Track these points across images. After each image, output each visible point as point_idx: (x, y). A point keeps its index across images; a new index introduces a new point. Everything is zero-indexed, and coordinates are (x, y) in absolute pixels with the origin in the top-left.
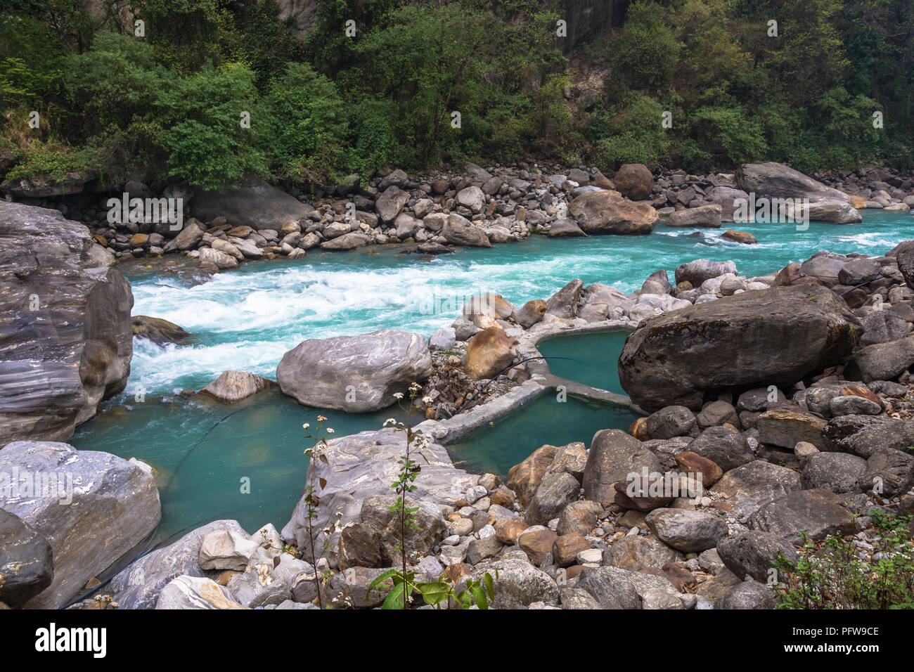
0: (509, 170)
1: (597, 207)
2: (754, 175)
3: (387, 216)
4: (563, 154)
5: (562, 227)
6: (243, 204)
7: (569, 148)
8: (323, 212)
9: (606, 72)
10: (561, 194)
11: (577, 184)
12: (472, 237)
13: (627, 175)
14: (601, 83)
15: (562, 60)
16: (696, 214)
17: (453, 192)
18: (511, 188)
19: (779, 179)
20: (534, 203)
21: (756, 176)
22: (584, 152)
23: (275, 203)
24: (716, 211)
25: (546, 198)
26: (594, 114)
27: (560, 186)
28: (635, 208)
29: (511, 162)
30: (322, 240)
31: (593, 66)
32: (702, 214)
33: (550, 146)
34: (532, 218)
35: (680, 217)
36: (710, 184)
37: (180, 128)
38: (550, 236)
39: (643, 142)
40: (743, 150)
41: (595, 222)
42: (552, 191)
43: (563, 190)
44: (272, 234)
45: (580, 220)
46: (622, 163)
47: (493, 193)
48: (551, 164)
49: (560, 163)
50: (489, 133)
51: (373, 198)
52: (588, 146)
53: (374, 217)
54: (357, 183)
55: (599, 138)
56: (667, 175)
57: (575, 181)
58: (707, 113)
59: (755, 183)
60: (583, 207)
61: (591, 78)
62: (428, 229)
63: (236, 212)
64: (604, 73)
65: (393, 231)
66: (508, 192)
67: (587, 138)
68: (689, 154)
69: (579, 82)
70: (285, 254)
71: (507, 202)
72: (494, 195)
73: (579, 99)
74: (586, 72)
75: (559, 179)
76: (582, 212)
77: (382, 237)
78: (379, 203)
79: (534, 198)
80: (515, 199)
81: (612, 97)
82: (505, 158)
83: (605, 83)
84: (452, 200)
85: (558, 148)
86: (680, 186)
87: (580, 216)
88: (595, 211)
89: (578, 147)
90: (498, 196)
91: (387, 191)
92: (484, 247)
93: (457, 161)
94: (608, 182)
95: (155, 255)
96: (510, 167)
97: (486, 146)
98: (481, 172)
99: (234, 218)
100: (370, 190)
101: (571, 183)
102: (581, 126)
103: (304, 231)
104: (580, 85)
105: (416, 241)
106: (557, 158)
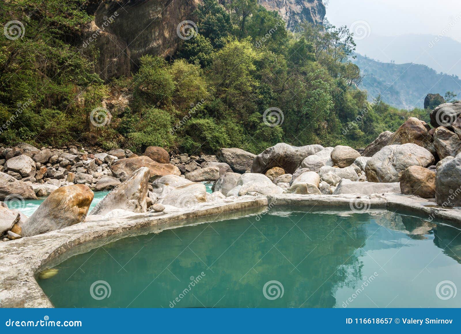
1: (134, 166)
2: (228, 153)
4: (104, 143)
5: (107, 182)
7: (108, 138)
10: (105, 165)
11: (117, 158)
13: (151, 153)
14: (127, 101)
15: (99, 80)
16: (203, 173)
18: (60, 159)
19: (243, 155)
20: (82, 169)
21: (230, 154)
22: (120, 141)
24: (216, 170)
25: (92, 166)
26: (125, 118)
27: (103, 160)
28: (164, 167)
29: (63, 146)
31: (121, 91)
32: (206, 172)
33: (93, 137)
34: (80, 178)
35: (193, 176)
36: (204, 160)
39: (160, 134)
40: (218, 142)
42: (96, 162)
43: (106, 162)
45: (121, 177)
46: (146, 146)
47: (44, 161)
48: (95, 149)
49: (102, 148)
52: (122, 138)
55: (129, 132)
56: (176, 157)
57: (115, 155)
58: (195, 121)
59: (230, 158)
60: (123, 167)
61: (120, 99)
64: (129, 96)
66: (58, 162)
67: (121, 132)
68: (188, 145)
69: (112, 100)
71: (57, 169)
72: (45, 164)
73: (113, 110)
74: (117, 95)
75: (102, 156)
76: (123, 171)
79: (81, 166)
80: (65, 166)
82: (56, 143)
83: (130, 102)
85: (100, 138)
86: (185, 163)
87: (121, 174)
88: (133, 170)
89: (114, 138)
90: (49, 165)
96: (61, 149)
98: (31, 148)
101: (112, 156)
102: (116, 126)
104: (113, 102)
106: (99, 145)
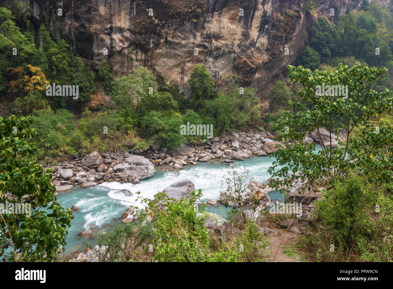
0: (243, 133)
3: (214, 151)
4: (259, 127)
5: (261, 153)
6: (179, 149)
7: (260, 125)
8: (198, 150)
9: (269, 101)
11: (263, 138)
12: (238, 158)
14: (268, 104)
17: (230, 142)
18: (246, 140)
20: (252, 145)
22: (264, 126)
23: (187, 149)
27: (259, 138)
29: (244, 130)
30: (199, 159)
31: (266, 98)
33: (255, 124)
34: (252, 149)
37: (169, 134)
38: (258, 156)
41: (270, 151)
42: (257, 140)
43: (259, 140)
44: (186, 157)
45: (266, 151)
48: (255, 130)
49: (257, 130)
50: (237, 122)
51: (210, 145)
52: (265, 124)
53: (211, 151)
54: (206, 142)
55: (269, 122)
60: (266, 147)
61: (265, 103)
62: (225, 154)
63: (177, 152)
65: (216, 155)
66: (245, 142)
67: (265, 121)
70: (192, 163)
71: (245, 145)
72: (241, 143)
73: (262, 109)
74: (264, 100)
75: (258, 136)
77: (214, 157)
78: (212, 147)
79: (252, 143)
80: (247, 144)
81: (272, 109)
82: (242, 129)
84: (230, 145)
85: (257, 125)
87: (266, 149)
88: (270, 148)
89: (262, 124)
90: (243, 143)
91: (214, 143)
92: (242, 160)
93: (229, 131)
94: (272, 136)
95: (161, 165)
97: (237, 125)
98: (237, 135)
99: (177, 153)
100: (209, 143)
101: (262, 137)
102: (263, 118)
103: (195, 157)
104: (262, 105)
105: (223, 158)
106: (256, 128)
